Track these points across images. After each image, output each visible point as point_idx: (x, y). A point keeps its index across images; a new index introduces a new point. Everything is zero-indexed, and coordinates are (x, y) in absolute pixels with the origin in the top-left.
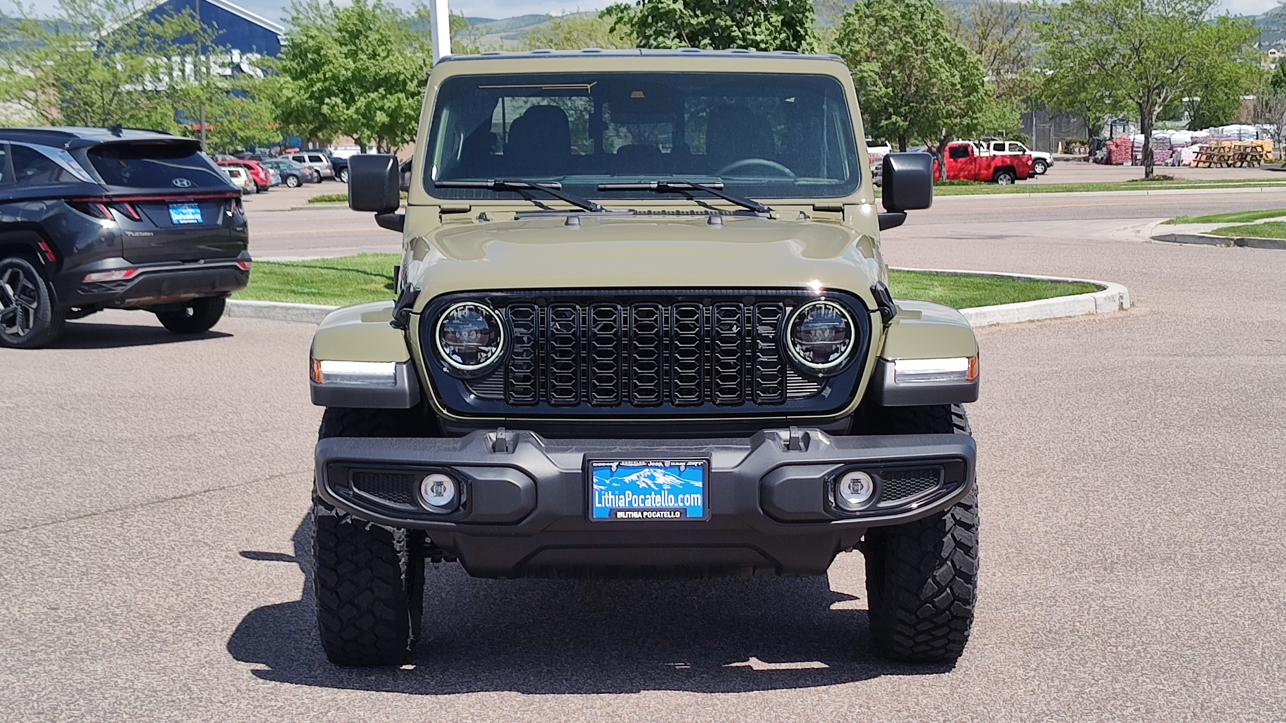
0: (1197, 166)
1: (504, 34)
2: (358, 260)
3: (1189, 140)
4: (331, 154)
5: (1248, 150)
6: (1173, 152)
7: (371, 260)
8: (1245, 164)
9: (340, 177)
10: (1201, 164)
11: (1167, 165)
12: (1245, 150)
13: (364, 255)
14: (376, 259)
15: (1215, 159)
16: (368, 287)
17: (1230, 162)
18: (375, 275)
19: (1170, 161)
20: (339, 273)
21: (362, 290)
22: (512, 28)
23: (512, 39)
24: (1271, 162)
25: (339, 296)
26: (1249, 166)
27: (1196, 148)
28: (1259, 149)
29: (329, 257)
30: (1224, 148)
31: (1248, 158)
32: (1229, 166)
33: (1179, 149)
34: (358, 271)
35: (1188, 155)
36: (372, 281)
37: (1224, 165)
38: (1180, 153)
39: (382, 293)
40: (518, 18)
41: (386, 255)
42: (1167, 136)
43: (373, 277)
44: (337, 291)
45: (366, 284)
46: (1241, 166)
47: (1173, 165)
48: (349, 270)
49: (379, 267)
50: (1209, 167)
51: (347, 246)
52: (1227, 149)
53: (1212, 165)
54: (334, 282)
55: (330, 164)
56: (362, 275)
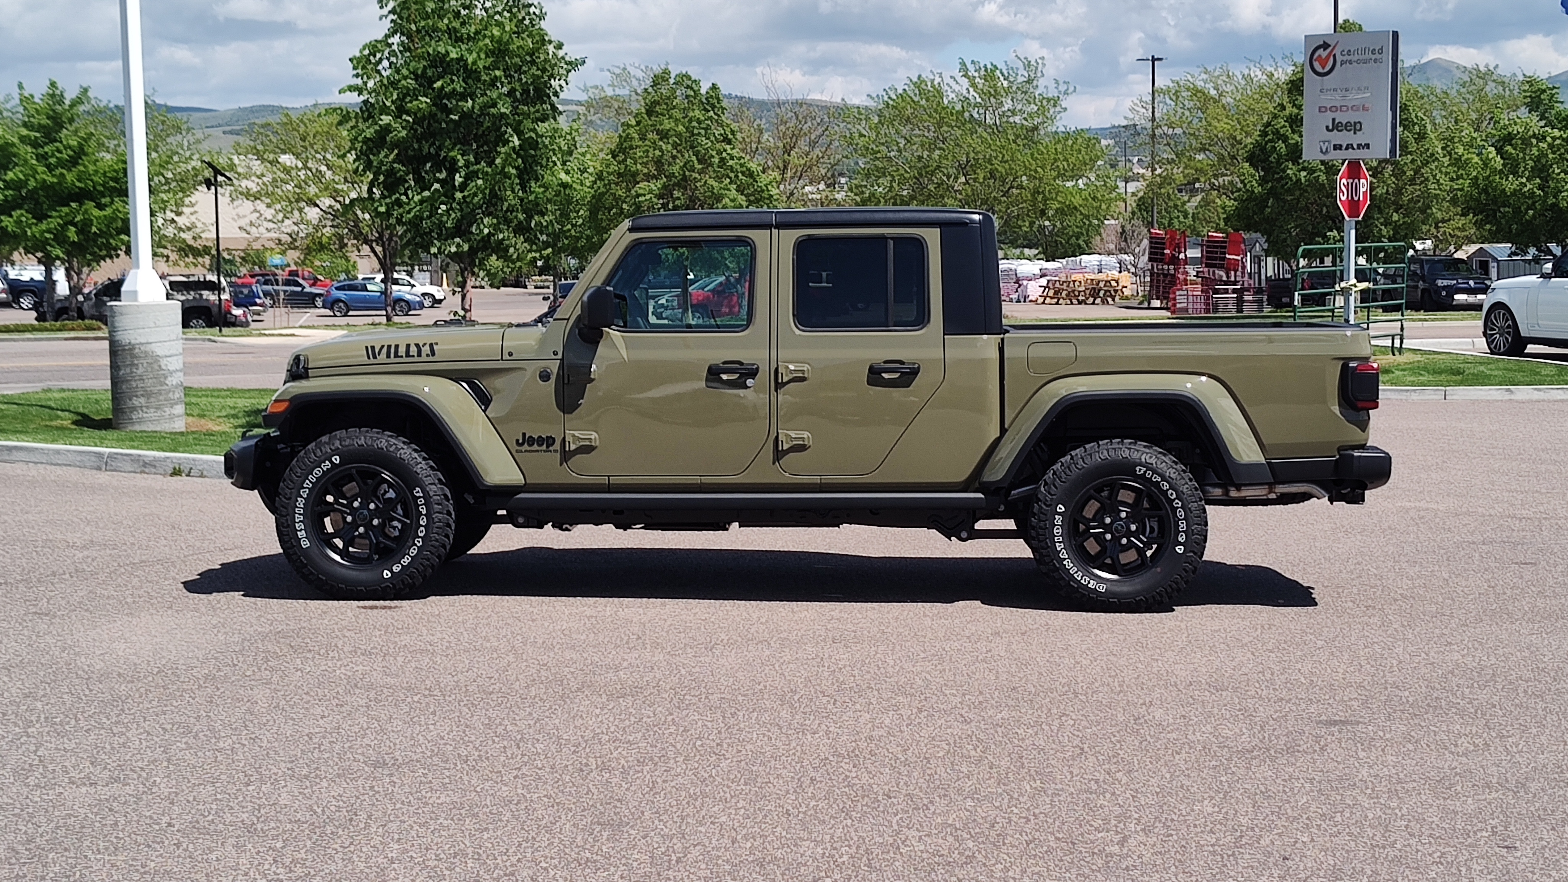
0: (1043, 303)
1: (228, 128)
2: (42, 396)
3: (1037, 272)
4: (7, 274)
5: (1102, 284)
6: (1020, 286)
7: (57, 395)
8: (1098, 301)
9: (18, 303)
10: (1048, 300)
11: (1011, 300)
12: (1098, 284)
13: (49, 390)
14: (63, 395)
15: (1064, 294)
16: (54, 423)
17: (1081, 298)
18: (62, 410)
19: (1014, 296)
20: (20, 409)
21: (47, 426)
22: (238, 121)
23: (238, 134)
24: (1127, 298)
25: (21, 432)
26: (1103, 303)
27: (1044, 281)
28: (1114, 283)
29: (10, 393)
30: (1074, 281)
31: (1102, 293)
32: (1080, 303)
33: (1025, 283)
34: (42, 406)
35: (1034, 290)
36: (58, 417)
37: (1075, 301)
38: (1026, 287)
39: (70, 429)
40: (246, 109)
41: (73, 390)
42: (1013, 267)
43: (59, 413)
44: (19, 427)
45: (51, 420)
46: (1093, 303)
47: (1018, 301)
48: (32, 405)
49: (66, 403)
50: (1057, 303)
51: (29, 382)
52: (1077, 284)
53: (1061, 301)
54: (15, 418)
55: (6, 286)
56: (47, 410)
